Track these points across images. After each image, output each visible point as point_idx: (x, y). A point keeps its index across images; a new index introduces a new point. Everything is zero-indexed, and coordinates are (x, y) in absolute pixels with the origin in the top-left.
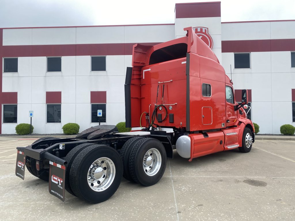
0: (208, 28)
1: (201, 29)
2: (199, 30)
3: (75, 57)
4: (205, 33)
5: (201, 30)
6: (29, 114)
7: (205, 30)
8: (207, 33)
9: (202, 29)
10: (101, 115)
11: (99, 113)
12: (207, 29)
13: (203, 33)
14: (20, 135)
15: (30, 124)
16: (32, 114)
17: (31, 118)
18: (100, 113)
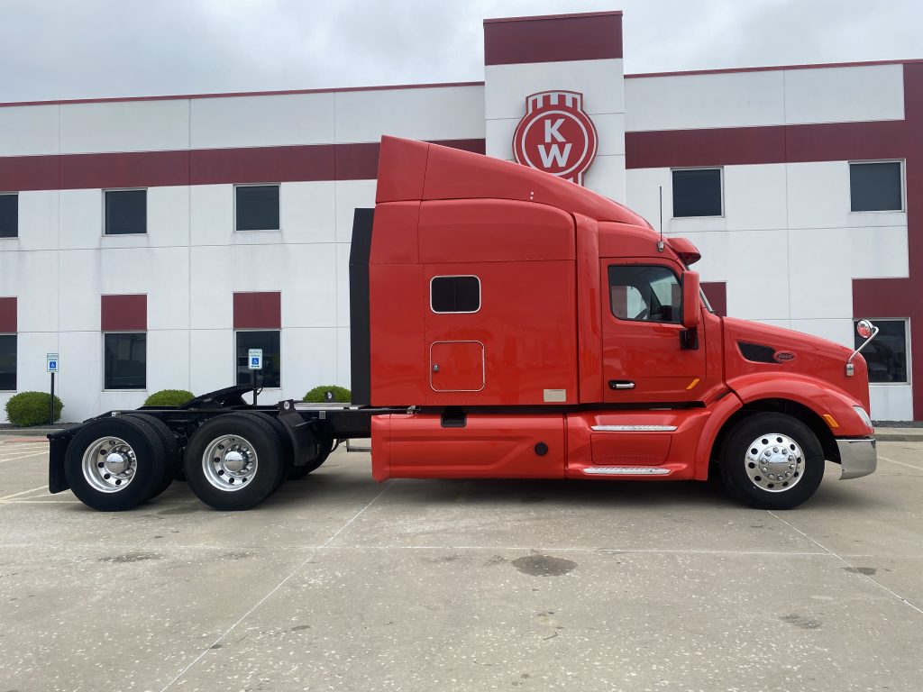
0: (581, 95)
1: (559, 96)
2: (554, 101)
3: (185, 188)
4: (573, 110)
5: (562, 99)
6: (45, 364)
7: (574, 101)
8: (579, 109)
9: (564, 96)
10: (260, 366)
11: (253, 359)
12: (578, 97)
13: (567, 109)
14: (18, 427)
15: (50, 393)
16: (55, 363)
17: (53, 374)
18: (257, 360)
